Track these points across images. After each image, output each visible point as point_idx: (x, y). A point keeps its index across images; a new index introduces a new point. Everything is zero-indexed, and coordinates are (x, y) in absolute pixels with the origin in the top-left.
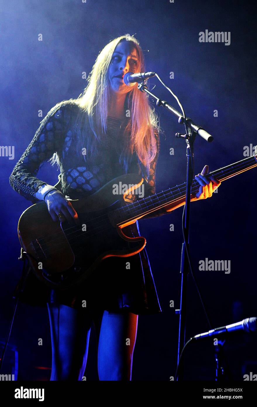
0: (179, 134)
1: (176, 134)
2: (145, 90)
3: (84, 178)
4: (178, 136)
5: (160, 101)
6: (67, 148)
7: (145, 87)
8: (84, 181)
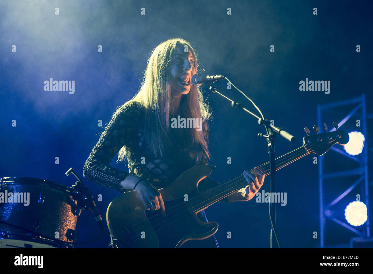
0: (261, 134)
1: (258, 134)
2: (215, 91)
3: (160, 169)
4: (261, 137)
5: (235, 103)
6: (140, 143)
7: (215, 88)
8: (160, 172)
